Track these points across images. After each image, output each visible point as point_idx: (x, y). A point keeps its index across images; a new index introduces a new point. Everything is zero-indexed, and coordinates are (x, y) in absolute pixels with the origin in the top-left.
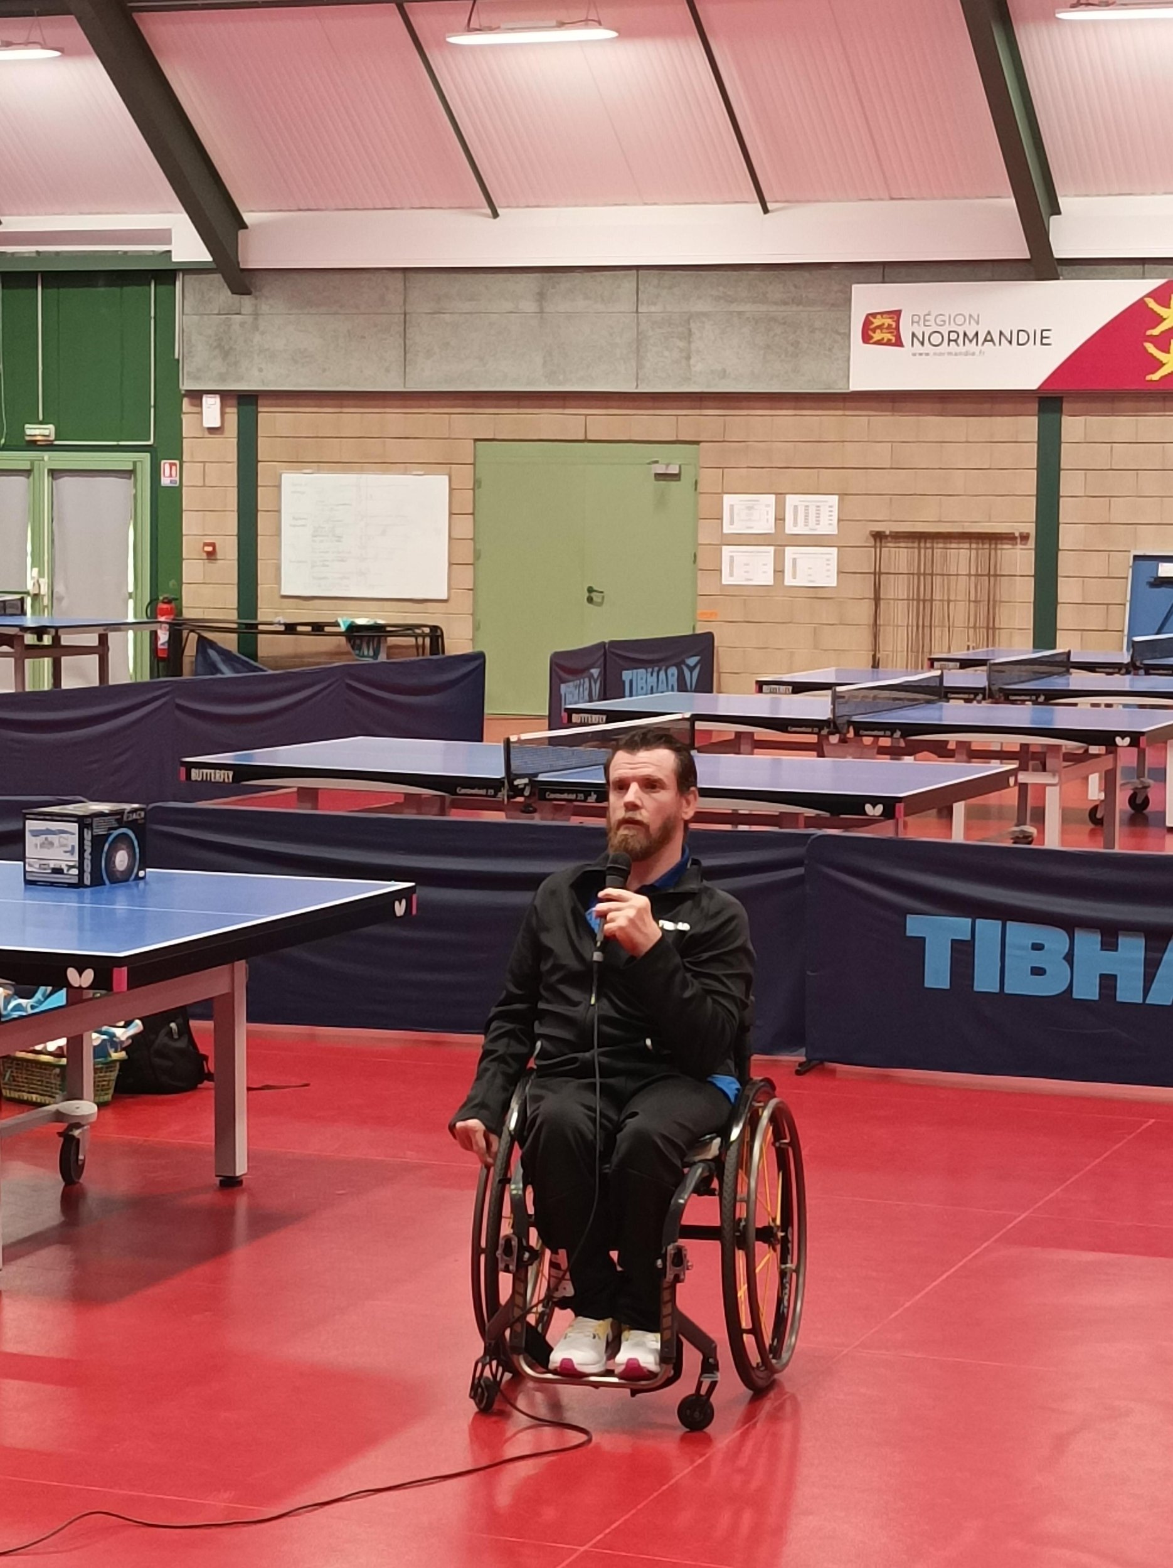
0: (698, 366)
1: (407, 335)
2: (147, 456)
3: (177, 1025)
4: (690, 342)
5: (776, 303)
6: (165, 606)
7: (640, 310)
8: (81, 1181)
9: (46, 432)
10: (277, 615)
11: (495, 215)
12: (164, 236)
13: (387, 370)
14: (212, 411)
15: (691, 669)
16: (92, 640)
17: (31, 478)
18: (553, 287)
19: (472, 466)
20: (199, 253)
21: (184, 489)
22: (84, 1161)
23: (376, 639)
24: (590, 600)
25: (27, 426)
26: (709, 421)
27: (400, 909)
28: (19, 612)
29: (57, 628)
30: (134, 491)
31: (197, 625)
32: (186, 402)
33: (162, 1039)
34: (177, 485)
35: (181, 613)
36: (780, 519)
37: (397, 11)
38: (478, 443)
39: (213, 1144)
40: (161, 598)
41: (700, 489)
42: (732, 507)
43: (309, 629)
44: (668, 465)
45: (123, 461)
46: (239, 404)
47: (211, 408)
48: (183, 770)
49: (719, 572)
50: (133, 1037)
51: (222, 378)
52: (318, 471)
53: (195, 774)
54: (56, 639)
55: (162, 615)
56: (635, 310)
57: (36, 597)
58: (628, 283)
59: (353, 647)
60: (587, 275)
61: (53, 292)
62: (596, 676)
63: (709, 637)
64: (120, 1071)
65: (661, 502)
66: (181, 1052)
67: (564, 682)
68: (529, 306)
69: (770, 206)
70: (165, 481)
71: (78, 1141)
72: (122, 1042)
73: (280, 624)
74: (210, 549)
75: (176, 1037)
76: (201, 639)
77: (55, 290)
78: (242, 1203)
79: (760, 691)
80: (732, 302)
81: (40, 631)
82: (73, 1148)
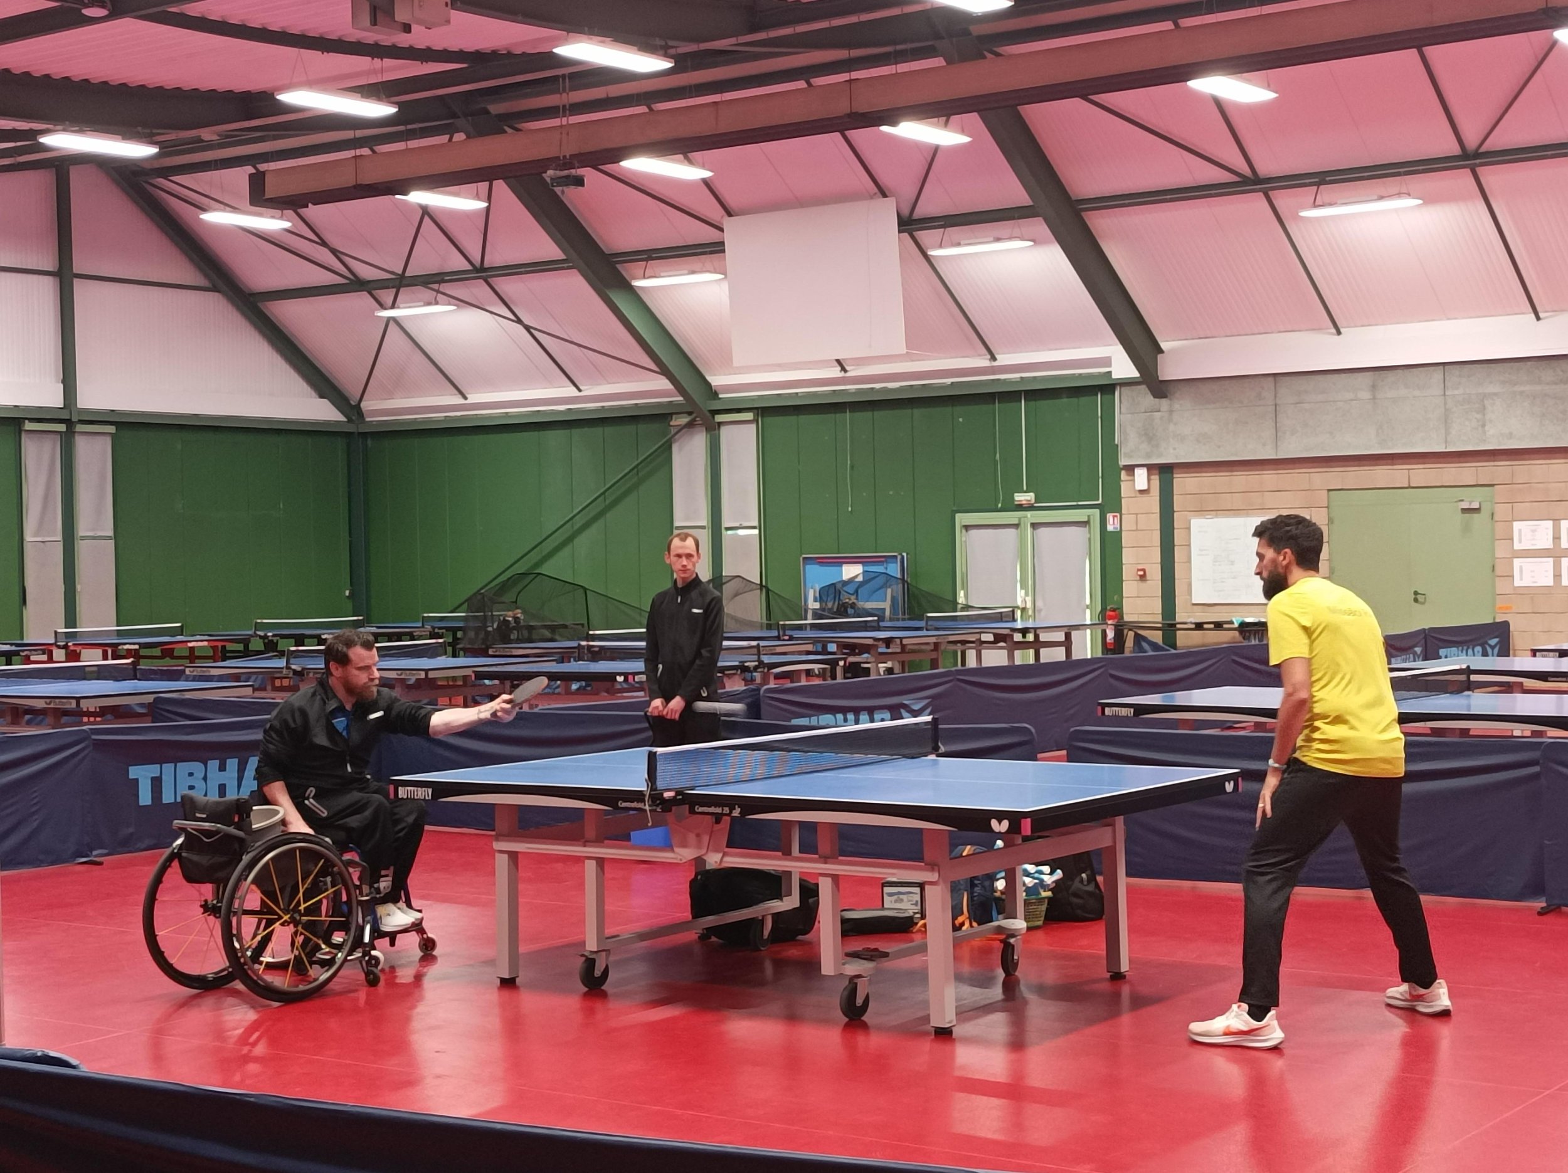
0: (1491, 431)
1: (1278, 420)
2: (1097, 512)
3: (1087, 875)
4: (1484, 415)
5: (1548, 384)
6: (1111, 613)
7: (1447, 394)
8: (1016, 973)
9: (1029, 498)
10: (1189, 617)
11: (1339, 333)
12: (1107, 361)
13: (1264, 445)
14: (1141, 478)
15: (1493, 648)
16: (1060, 636)
17: (1019, 529)
18: (1383, 381)
19: (1326, 509)
20: (1132, 372)
21: (1124, 534)
22: (1018, 960)
23: (1260, 632)
24: (1416, 600)
25: (1016, 494)
26: (1499, 470)
27: (1229, 787)
28: (1011, 619)
29: (1035, 629)
30: (1088, 536)
31: (1134, 626)
32: (1123, 473)
33: (1076, 884)
34: (1119, 529)
35: (1122, 617)
36: (1557, 538)
37: (1264, 198)
38: (1331, 493)
39: (1105, 952)
40: (1108, 608)
41: (1496, 518)
42: (1520, 531)
43: (1212, 626)
44: (1470, 503)
45: (1080, 515)
46: (1160, 473)
47: (1141, 475)
48: (1099, 708)
49: (1511, 578)
50: (1056, 882)
51: (1148, 456)
52: (1217, 516)
53: (1108, 711)
54: (1037, 636)
55: (1109, 620)
56: (1443, 393)
57: (1024, 610)
58: (1438, 375)
59: (1244, 638)
60: (1407, 371)
61: (1032, 404)
62: (1419, 652)
63: (1505, 625)
64: (1048, 904)
65: (1466, 529)
66: (1090, 894)
67: (1393, 657)
68: (1365, 395)
69: (1541, 315)
70: (1110, 528)
71: (1013, 946)
72: (1049, 885)
73: (1191, 623)
74: (1141, 573)
75: (1085, 883)
76: (1137, 635)
77: (1034, 402)
78: (1126, 990)
79: (1534, 656)
80: (1515, 385)
81: (1024, 631)
82: (1010, 951)
